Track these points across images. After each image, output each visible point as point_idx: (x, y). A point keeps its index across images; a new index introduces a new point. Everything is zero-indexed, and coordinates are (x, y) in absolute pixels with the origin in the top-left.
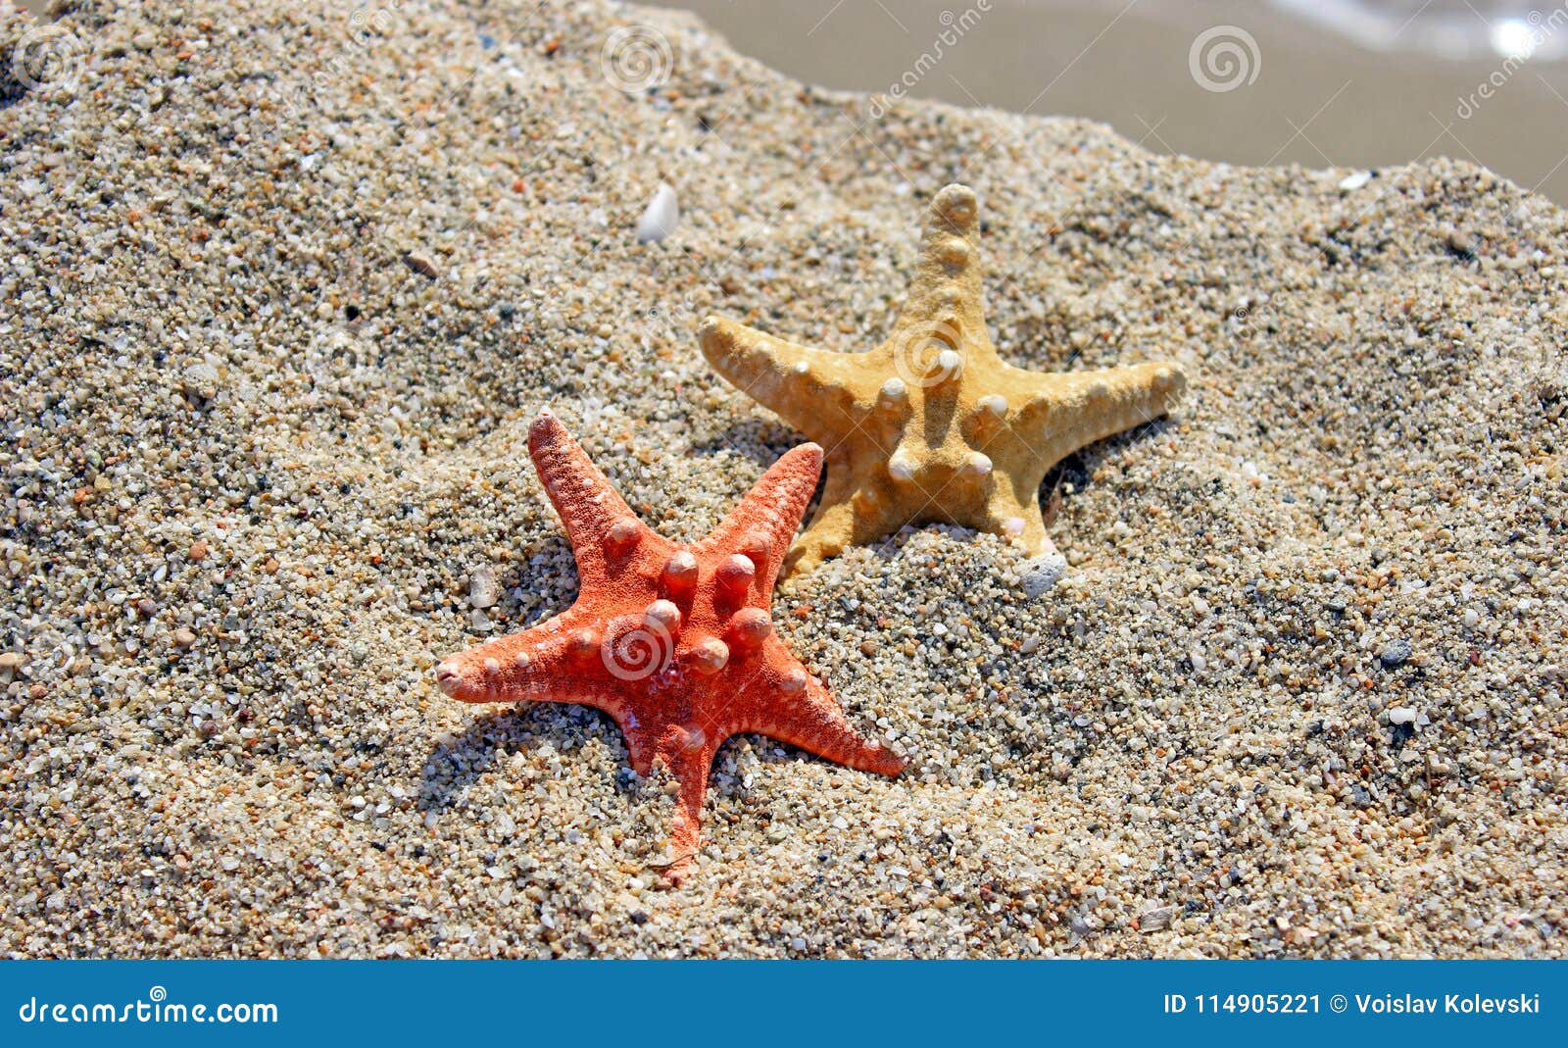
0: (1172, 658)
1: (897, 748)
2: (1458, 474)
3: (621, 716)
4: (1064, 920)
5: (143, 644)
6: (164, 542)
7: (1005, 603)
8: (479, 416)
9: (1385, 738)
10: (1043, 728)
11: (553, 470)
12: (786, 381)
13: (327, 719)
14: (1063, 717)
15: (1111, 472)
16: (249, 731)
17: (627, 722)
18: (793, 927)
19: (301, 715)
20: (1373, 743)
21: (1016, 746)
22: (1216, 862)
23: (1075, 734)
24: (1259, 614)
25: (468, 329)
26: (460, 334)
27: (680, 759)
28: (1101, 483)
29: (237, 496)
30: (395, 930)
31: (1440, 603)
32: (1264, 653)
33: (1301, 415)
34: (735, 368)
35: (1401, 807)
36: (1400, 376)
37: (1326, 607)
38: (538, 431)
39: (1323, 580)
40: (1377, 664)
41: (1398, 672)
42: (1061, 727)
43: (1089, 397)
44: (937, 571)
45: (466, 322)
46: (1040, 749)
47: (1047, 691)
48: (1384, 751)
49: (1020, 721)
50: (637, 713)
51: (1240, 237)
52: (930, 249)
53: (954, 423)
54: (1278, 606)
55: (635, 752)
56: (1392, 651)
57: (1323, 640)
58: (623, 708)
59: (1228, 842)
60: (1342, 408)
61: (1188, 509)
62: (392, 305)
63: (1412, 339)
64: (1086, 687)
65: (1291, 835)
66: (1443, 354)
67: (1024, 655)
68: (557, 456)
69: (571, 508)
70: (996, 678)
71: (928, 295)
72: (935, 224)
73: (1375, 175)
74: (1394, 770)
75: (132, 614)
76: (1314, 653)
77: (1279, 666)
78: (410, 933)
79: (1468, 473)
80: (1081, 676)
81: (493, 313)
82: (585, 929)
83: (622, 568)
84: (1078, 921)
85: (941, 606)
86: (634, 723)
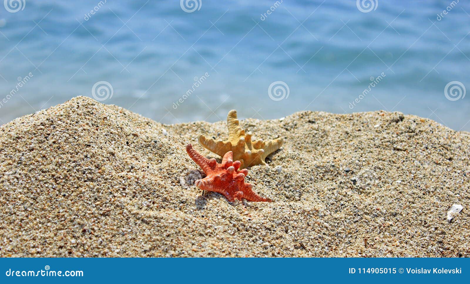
0: (308, 178)
1: (269, 198)
2: (339, 147)
3: (225, 193)
4: (318, 215)
5: (126, 194)
6: (121, 177)
7: (275, 174)
8: (158, 161)
9: (352, 183)
10: (291, 193)
11: (193, 154)
12: (217, 144)
13: (171, 199)
14: (294, 191)
15: (276, 157)
16: (156, 205)
17: (226, 194)
18: (276, 220)
19: (165, 200)
20: (351, 184)
21: (287, 197)
22: (336, 204)
23: (297, 193)
24: (319, 170)
25: (149, 146)
26: (148, 147)
27: (239, 197)
28: (275, 160)
29: (128, 170)
30: (207, 228)
31: (350, 161)
32: (323, 176)
33: (300, 148)
34: (206, 144)
35: (360, 193)
36: (316, 138)
37: (331, 166)
38: (189, 146)
39: (328, 162)
40: (345, 172)
41: (349, 172)
42: (295, 192)
43: (269, 144)
44: (261, 170)
45: (148, 144)
46: (292, 197)
47: (288, 188)
48: (353, 185)
49: (287, 193)
50: (228, 192)
51: (268, 128)
52: (231, 122)
53: (252, 146)
54: (322, 168)
55: (230, 199)
56: (347, 169)
57: (332, 171)
58: (225, 191)
59: (337, 200)
60: (308, 145)
61: (295, 159)
62: (134, 142)
63: (316, 132)
64: (296, 185)
65: (349, 195)
66: (323, 132)
67: (282, 182)
68: (193, 151)
69: (200, 160)
70: (279, 186)
71: (234, 130)
72: (230, 117)
73: (285, 117)
74: (356, 188)
75: (121, 189)
76: (332, 173)
77: (326, 177)
78: (210, 228)
79: (340, 146)
80: (294, 184)
81: (153, 142)
82: (242, 223)
83: (215, 167)
84: (320, 215)
85: (264, 176)
86: (228, 194)
